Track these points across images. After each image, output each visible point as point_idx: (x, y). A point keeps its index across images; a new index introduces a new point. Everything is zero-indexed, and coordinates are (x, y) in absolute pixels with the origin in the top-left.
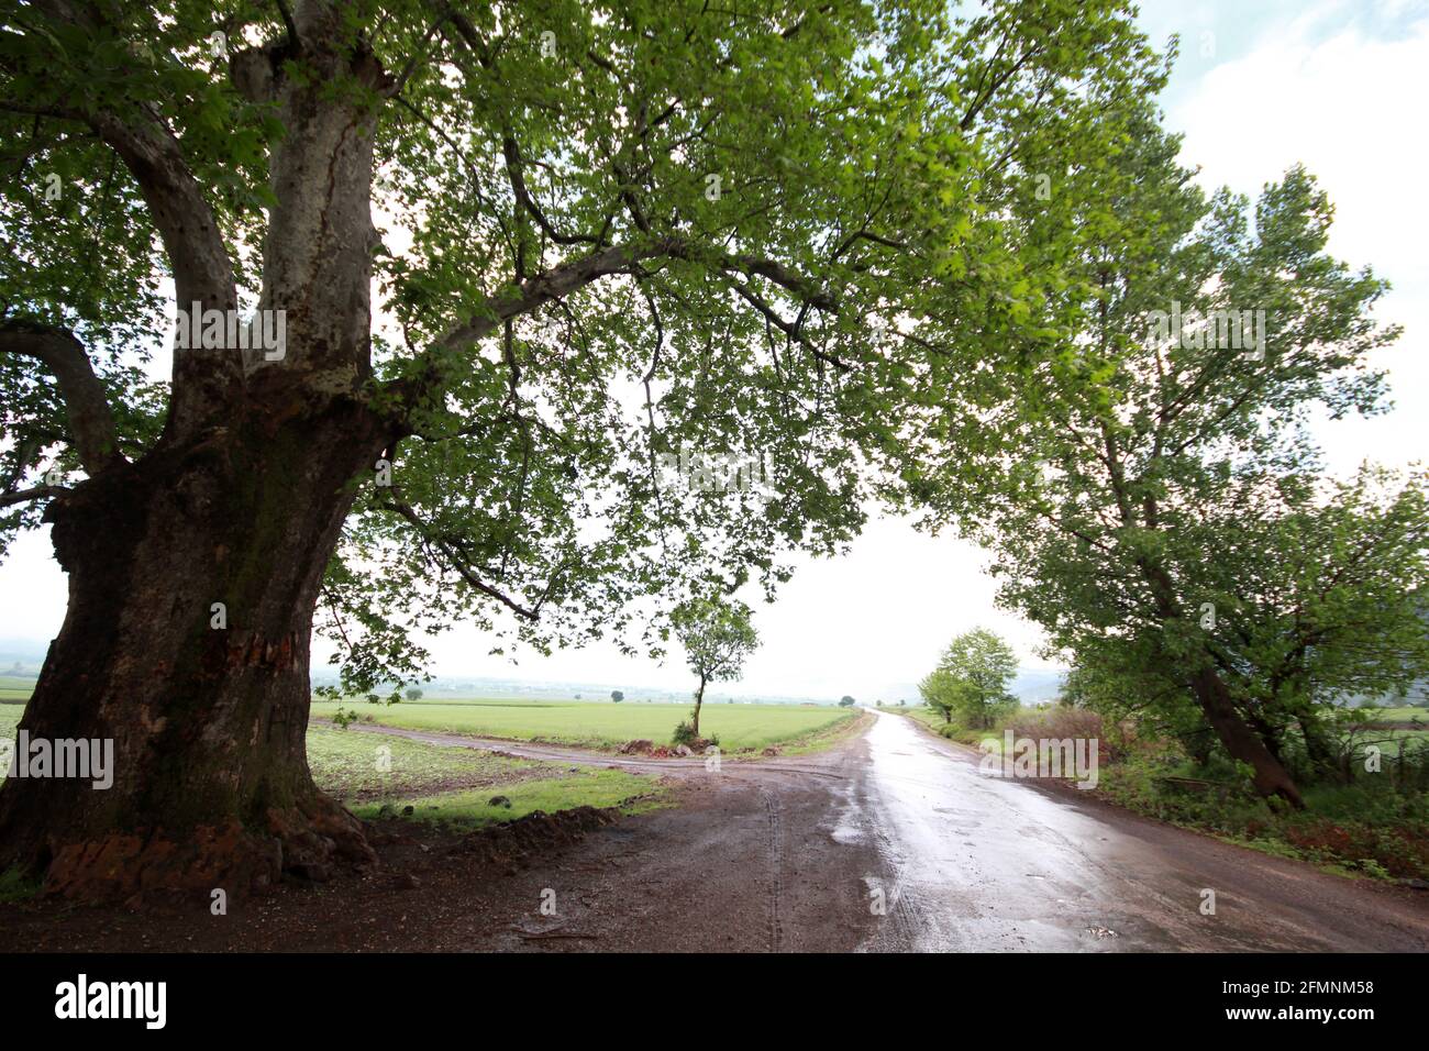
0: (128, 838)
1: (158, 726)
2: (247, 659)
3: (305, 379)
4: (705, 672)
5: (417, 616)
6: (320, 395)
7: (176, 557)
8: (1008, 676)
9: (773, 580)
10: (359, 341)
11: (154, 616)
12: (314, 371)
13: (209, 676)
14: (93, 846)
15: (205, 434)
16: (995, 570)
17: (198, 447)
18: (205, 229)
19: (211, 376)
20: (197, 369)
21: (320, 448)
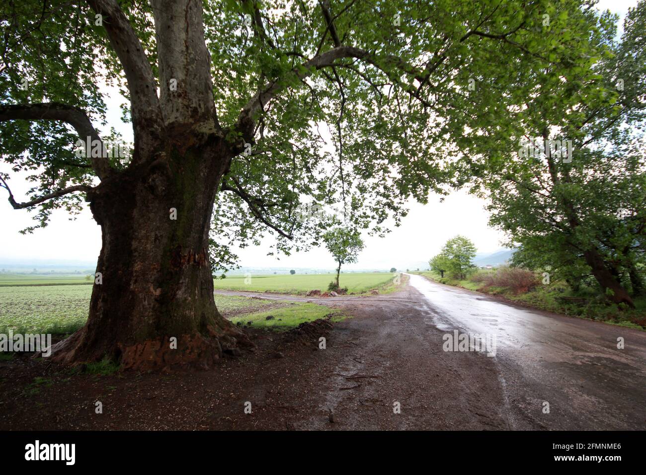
0: (154, 342)
1: (158, 292)
2: (189, 261)
3: (193, 127)
4: (341, 260)
5: (233, 240)
6: (203, 134)
7: (152, 215)
8: (472, 256)
9: (399, 216)
10: (212, 108)
11: (147, 243)
12: (195, 123)
13: (175, 269)
14: (140, 347)
15: (157, 156)
16: (490, 208)
17: (155, 162)
18: (138, 50)
19: (152, 127)
20: (145, 123)
21: (205, 161)
